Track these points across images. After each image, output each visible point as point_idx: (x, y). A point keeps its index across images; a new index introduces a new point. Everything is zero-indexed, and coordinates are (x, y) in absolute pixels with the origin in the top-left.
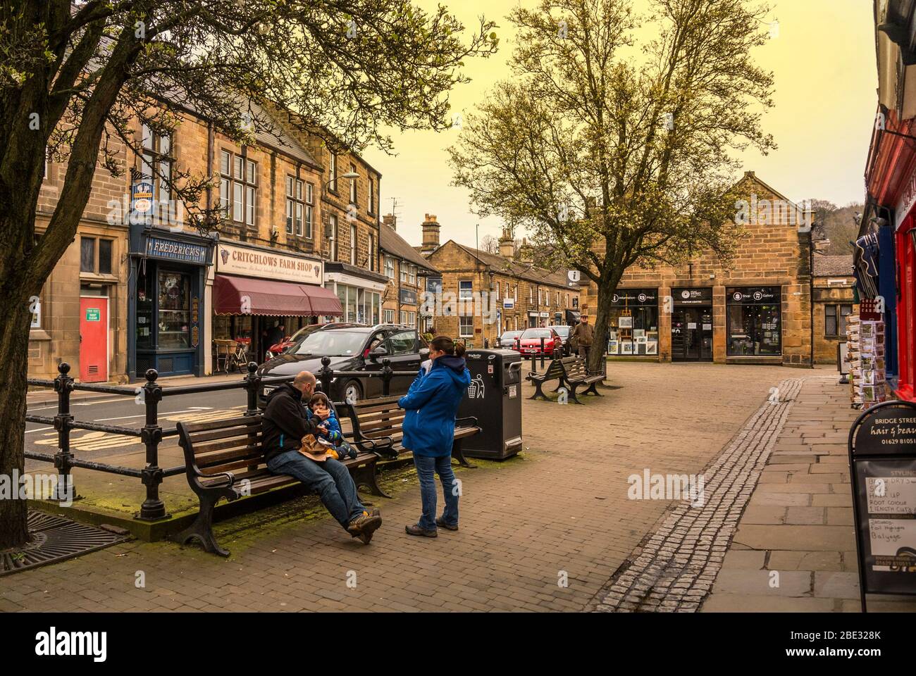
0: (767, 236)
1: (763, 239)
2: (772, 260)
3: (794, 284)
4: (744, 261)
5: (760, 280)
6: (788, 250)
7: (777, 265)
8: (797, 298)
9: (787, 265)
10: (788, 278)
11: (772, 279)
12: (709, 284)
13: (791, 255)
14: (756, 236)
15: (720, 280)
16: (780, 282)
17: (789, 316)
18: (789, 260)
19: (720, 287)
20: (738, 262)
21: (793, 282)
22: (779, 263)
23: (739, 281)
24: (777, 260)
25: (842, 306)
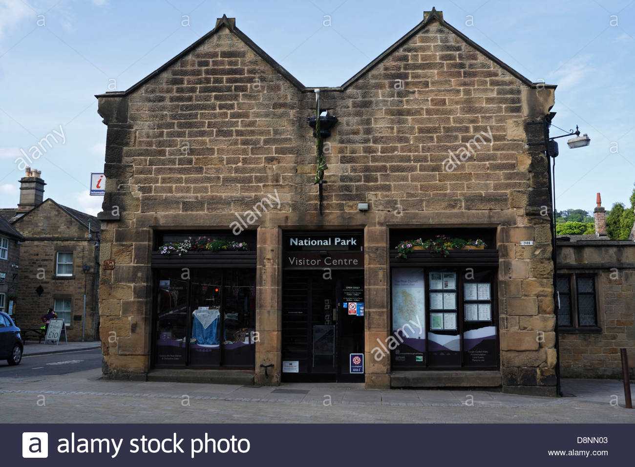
0: (467, 129)
1: (460, 136)
2: (478, 176)
3: (522, 222)
4: (426, 178)
5: (456, 215)
6: (507, 157)
7: (487, 185)
8: (527, 254)
9: (507, 186)
10: (509, 212)
11: (478, 215)
12: (359, 220)
13: (513, 166)
14: (447, 130)
15: (378, 214)
16: (495, 220)
17: (513, 288)
18: (509, 177)
19: (378, 227)
20: (414, 179)
21: (519, 219)
22: (491, 183)
23: (415, 216)
24: (488, 177)
25: (579, 276)
